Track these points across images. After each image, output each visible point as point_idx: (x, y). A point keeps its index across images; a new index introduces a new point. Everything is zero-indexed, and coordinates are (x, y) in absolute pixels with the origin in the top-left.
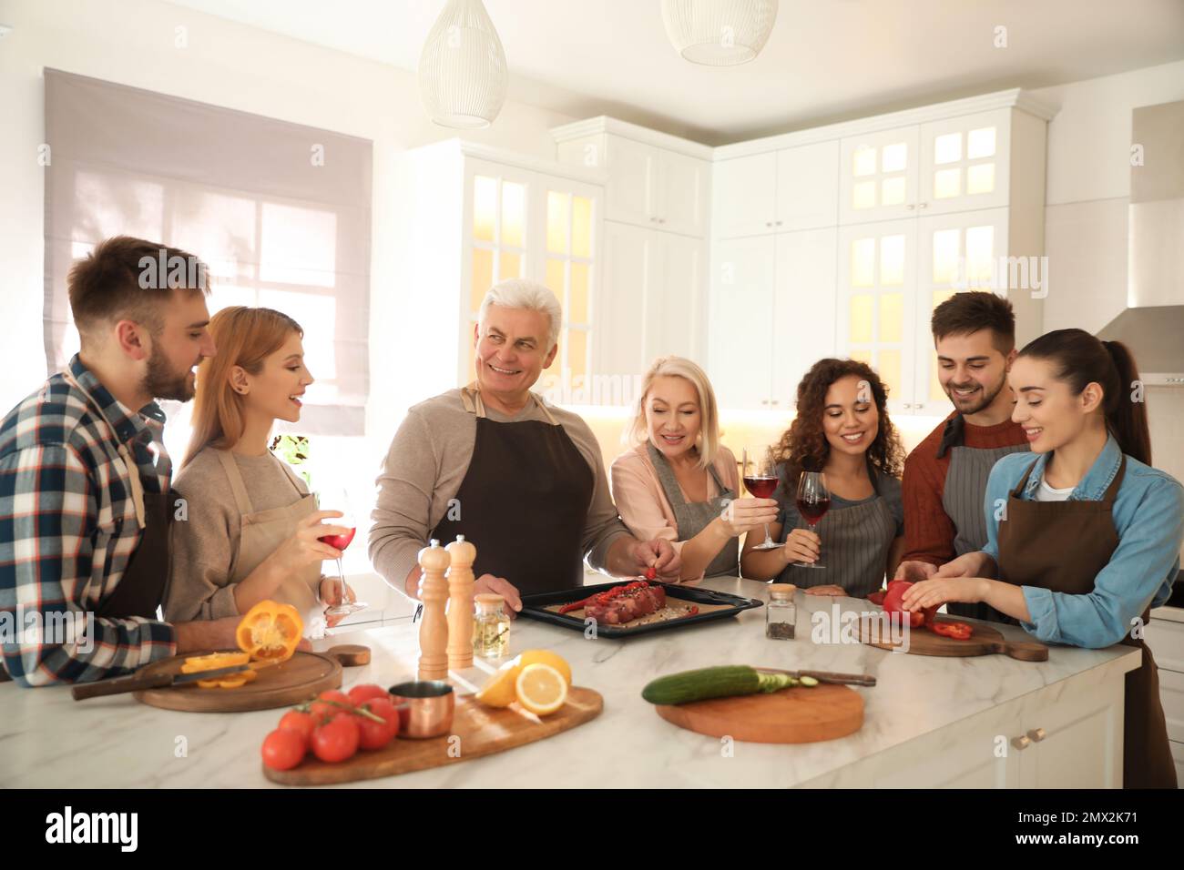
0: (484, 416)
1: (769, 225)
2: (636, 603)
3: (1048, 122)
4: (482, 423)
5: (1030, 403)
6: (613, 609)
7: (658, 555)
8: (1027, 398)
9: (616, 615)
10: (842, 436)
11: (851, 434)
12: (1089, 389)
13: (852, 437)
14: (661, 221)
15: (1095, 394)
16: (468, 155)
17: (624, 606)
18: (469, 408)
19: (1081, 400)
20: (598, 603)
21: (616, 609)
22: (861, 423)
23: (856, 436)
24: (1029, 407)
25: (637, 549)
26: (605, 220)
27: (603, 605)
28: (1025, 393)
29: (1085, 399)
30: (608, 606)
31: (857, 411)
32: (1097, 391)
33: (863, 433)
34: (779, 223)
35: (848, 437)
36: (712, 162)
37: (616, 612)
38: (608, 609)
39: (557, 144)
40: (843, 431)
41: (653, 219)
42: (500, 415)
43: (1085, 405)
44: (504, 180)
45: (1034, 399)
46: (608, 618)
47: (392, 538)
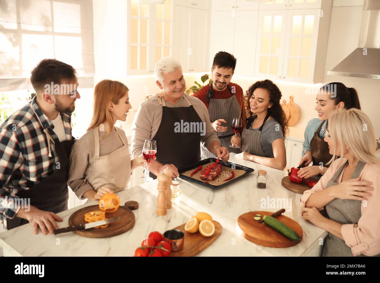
0: (165, 106)
1: (233, 7)
2: (217, 173)
4: (164, 108)
5: (321, 105)
6: (211, 176)
7: (221, 153)
8: (321, 103)
9: (212, 178)
12: (340, 104)
14: (195, 5)
15: (342, 105)
17: (213, 174)
18: (160, 103)
19: (337, 106)
21: (212, 176)
24: (321, 106)
26: (176, 5)
27: (207, 175)
28: (321, 101)
29: (338, 106)
30: (209, 175)
32: (343, 105)
34: (237, 7)
37: (211, 177)
38: (209, 176)
41: (192, 4)
42: (170, 105)
43: (338, 108)
45: (323, 104)
46: (209, 179)
47: (139, 149)
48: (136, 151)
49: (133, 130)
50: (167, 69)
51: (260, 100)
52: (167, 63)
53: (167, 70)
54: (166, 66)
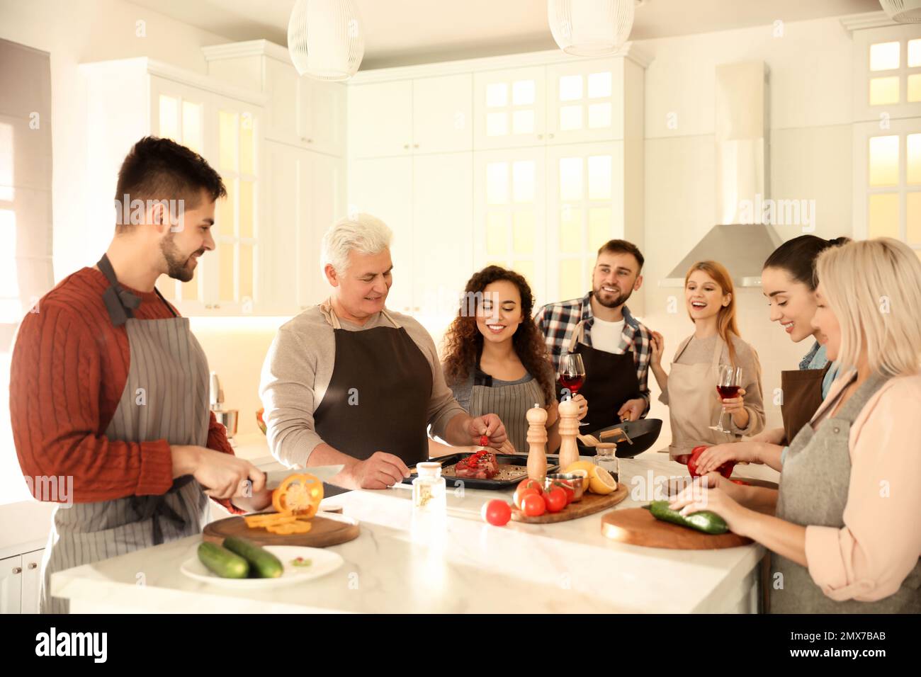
0: (340, 328)
1: (406, 147)
3: (644, 69)
4: (339, 334)
5: (779, 304)
6: (482, 470)
7: (487, 426)
8: (777, 300)
9: (485, 474)
10: (488, 325)
11: (494, 325)
13: (495, 328)
14: (310, 141)
16: (154, 74)
20: (469, 466)
21: (484, 470)
22: (504, 318)
23: (498, 328)
24: (780, 307)
25: (471, 423)
26: (266, 139)
27: (474, 468)
28: (774, 297)
30: (477, 468)
31: (504, 309)
33: (505, 327)
34: (416, 146)
35: (491, 327)
36: (347, 85)
37: (485, 472)
38: (479, 470)
39: (208, 62)
40: (488, 322)
41: (303, 139)
42: (352, 327)
44: (183, 99)
45: (782, 301)
46: (479, 476)
47: (294, 428)
48: (285, 433)
49: (268, 388)
50: (366, 245)
51: (507, 306)
52: (367, 230)
53: (365, 247)
54: (363, 238)
